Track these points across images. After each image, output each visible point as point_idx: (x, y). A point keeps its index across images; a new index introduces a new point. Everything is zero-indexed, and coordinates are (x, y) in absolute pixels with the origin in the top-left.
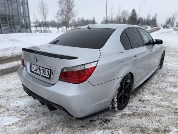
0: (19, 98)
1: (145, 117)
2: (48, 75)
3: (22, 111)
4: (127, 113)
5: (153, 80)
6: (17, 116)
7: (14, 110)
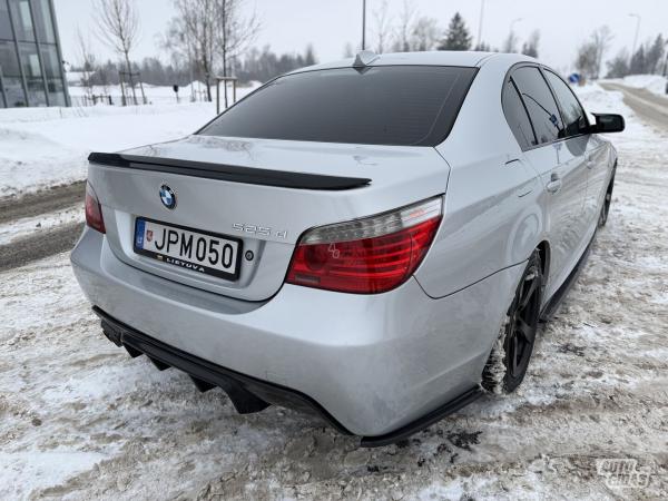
0: (78, 368)
1: (609, 414)
2: (227, 262)
3: (100, 420)
4: (534, 400)
5: (589, 270)
6: (83, 444)
7: (63, 420)
